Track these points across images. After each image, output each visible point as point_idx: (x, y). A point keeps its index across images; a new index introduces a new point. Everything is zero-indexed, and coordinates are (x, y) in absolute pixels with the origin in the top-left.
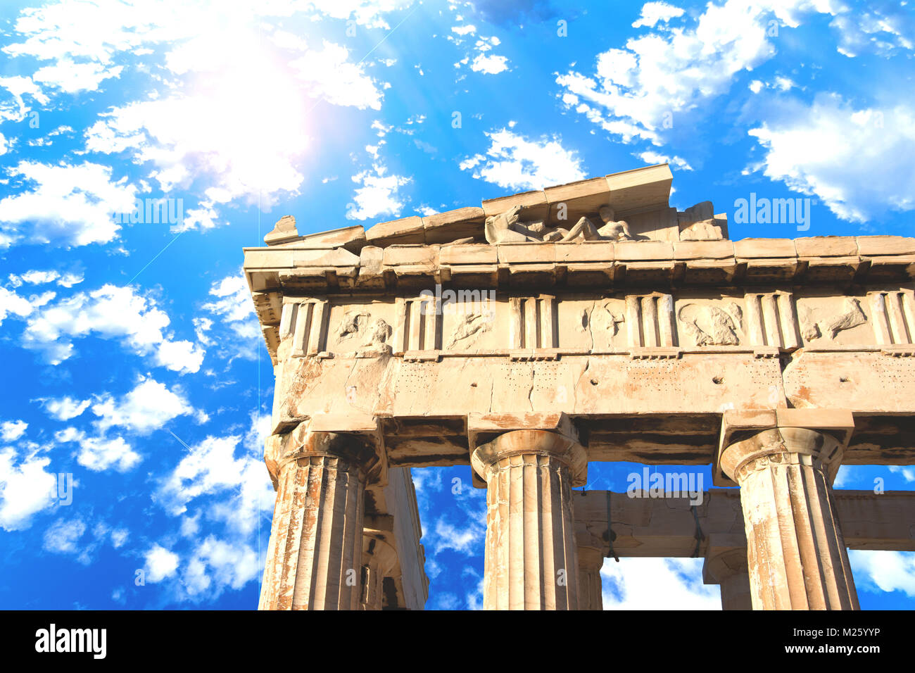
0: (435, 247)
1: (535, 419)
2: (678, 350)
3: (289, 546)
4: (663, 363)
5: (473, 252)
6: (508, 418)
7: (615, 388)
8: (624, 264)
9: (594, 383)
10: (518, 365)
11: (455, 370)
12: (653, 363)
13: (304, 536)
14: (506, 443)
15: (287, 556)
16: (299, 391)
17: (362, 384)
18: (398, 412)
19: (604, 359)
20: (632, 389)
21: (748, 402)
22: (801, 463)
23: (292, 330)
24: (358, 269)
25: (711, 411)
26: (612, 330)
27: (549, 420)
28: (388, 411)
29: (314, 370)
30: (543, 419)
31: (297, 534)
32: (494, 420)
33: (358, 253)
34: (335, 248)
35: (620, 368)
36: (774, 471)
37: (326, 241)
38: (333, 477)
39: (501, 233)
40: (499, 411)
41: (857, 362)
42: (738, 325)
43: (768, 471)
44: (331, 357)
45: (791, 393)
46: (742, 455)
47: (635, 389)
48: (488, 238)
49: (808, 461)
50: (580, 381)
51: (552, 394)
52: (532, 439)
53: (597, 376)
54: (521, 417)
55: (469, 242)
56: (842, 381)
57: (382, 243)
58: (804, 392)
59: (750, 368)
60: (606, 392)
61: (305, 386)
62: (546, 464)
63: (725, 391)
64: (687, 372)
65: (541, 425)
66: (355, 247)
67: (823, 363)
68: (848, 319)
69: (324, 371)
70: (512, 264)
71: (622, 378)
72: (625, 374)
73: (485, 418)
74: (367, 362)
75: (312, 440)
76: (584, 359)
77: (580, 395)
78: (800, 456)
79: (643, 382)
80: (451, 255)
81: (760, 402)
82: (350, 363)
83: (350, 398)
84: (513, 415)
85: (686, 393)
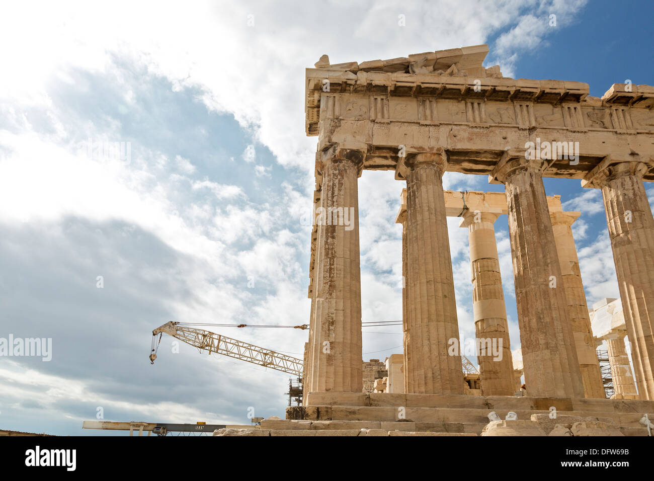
0: (390, 74)
1: (432, 149)
2: (489, 125)
4: (482, 130)
5: (405, 77)
6: (421, 148)
7: (463, 139)
8: (469, 86)
9: (454, 136)
10: (423, 127)
11: (397, 128)
12: (478, 130)
13: (339, 190)
14: (419, 158)
16: (332, 132)
17: (358, 131)
18: (375, 143)
19: (458, 127)
20: (470, 139)
21: (517, 147)
24: (356, 81)
25: (501, 149)
27: (438, 150)
28: (370, 143)
29: (338, 124)
30: (435, 149)
31: (336, 189)
32: (415, 148)
33: (356, 74)
34: (346, 71)
35: (465, 131)
37: (342, 68)
38: (348, 168)
39: (417, 69)
40: (417, 145)
41: (558, 133)
44: (344, 119)
46: (510, 168)
47: (472, 139)
48: (410, 71)
50: (449, 135)
51: (438, 139)
52: (430, 157)
53: (456, 133)
54: (426, 148)
55: (403, 73)
57: (367, 70)
59: (517, 134)
60: (460, 140)
61: (334, 131)
63: (508, 142)
64: (492, 134)
65: (435, 151)
66: (355, 71)
67: (545, 133)
69: (342, 125)
70: (422, 83)
71: (466, 135)
72: (467, 133)
73: (412, 147)
74: (361, 122)
75: (340, 152)
76: (450, 127)
77: (449, 141)
79: (474, 137)
80: (397, 77)
81: (521, 147)
82: (353, 122)
83: (354, 136)
84: (423, 147)
85: (491, 142)
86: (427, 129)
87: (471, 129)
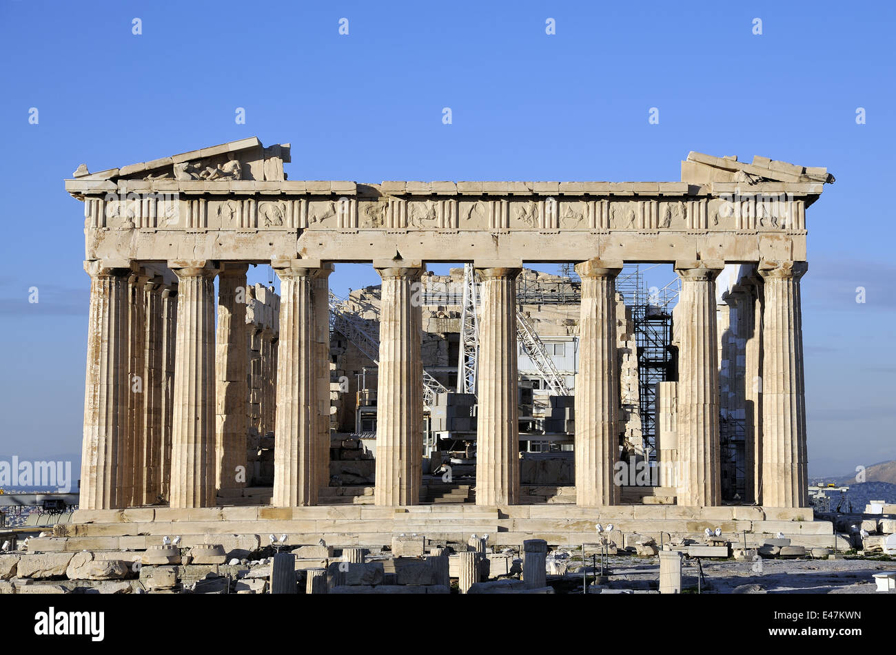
1: (194, 263)
2: (257, 229)
3: (98, 315)
4: (249, 235)
5: (168, 184)
6: (184, 262)
7: (229, 247)
8: (234, 191)
9: (220, 244)
10: (190, 235)
11: (162, 237)
12: (246, 235)
13: (104, 311)
14: (184, 272)
15: (98, 319)
16: (96, 246)
17: (123, 243)
18: (139, 258)
19: (226, 233)
20: (236, 248)
21: (282, 254)
22: (300, 279)
23: (90, 215)
24: (117, 191)
25: (266, 259)
26: (230, 217)
27: (201, 264)
28: (134, 257)
29: (102, 236)
30: (198, 263)
31: (101, 310)
32: (178, 263)
33: (116, 183)
34: (106, 180)
35: (231, 237)
36: (290, 283)
37: (101, 176)
38: (113, 284)
39: (180, 173)
40: (180, 260)
41: (327, 236)
42: (283, 216)
43: (287, 282)
44: (109, 230)
45: (300, 250)
48: (175, 175)
49: (303, 278)
50: (215, 243)
51: (203, 250)
52: (194, 271)
53: (222, 241)
54: (189, 262)
55: (166, 177)
56: (320, 244)
57: (127, 177)
58: (305, 250)
59: (284, 239)
60: (225, 249)
61: (98, 244)
62: (201, 279)
63: (274, 249)
64: (259, 240)
65: (198, 266)
66: (115, 179)
67: (315, 236)
68: (327, 214)
69: (106, 236)
70: (185, 191)
71: (231, 242)
72: (234, 241)
73: (175, 262)
74: (125, 232)
75: (103, 270)
76: (217, 233)
77: (215, 251)
78: (300, 277)
79: (240, 245)
80: (158, 185)
81: (287, 255)
82: (117, 233)
83: (118, 250)
84: (186, 261)
85: (258, 250)
86: (192, 237)
87: (238, 236)
